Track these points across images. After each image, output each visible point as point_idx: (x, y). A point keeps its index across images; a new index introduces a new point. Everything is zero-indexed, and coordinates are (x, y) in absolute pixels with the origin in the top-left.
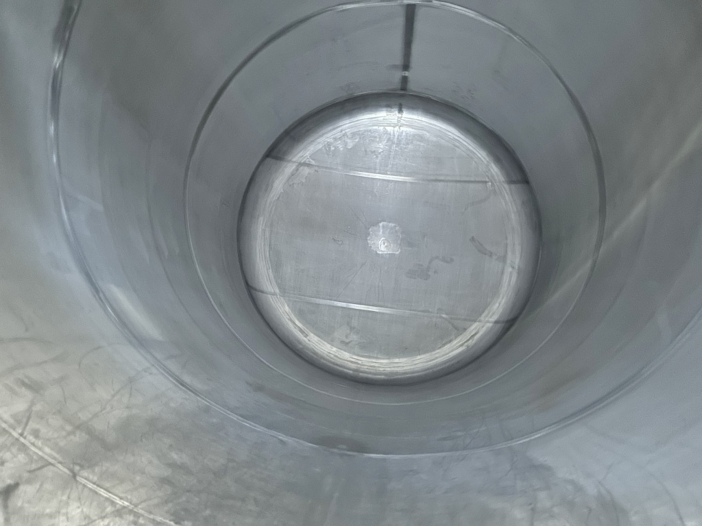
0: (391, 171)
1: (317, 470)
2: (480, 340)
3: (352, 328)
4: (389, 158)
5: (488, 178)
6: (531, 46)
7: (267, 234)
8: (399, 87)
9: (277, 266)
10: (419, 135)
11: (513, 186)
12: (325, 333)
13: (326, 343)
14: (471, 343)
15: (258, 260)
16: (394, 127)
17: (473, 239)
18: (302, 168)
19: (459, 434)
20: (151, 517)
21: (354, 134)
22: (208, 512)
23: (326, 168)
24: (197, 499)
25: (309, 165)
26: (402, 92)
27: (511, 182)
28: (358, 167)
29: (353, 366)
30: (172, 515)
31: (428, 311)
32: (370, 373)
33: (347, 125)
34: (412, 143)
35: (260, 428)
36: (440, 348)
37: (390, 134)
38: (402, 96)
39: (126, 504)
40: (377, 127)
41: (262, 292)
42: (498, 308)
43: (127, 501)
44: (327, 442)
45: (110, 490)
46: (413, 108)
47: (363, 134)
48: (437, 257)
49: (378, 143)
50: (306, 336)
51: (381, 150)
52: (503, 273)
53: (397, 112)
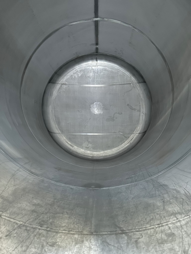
0: (96, 83)
1: (86, 197)
2: (135, 140)
3: (89, 142)
4: (95, 78)
5: (131, 82)
6: (142, 33)
7: (53, 112)
8: (95, 52)
9: (59, 123)
10: (104, 69)
11: (140, 84)
12: (80, 145)
13: (80, 148)
14: (131, 142)
15: (51, 122)
16: (95, 67)
17: (128, 105)
18: (63, 85)
19: (132, 176)
20: (31, 226)
21: (81, 71)
22: (51, 220)
23: (72, 84)
24: (46, 216)
25: (65, 84)
26: (97, 53)
27: (139, 83)
28: (84, 83)
29: (91, 155)
30: (38, 224)
31: (116, 133)
32: (97, 157)
33: (78, 68)
34: (102, 72)
35: (63, 185)
36: (121, 145)
37: (94, 69)
38: (96, 55)
39: (22, 223)
40: (89, 67)
41: (54, 133)
42: (139, 128)
43: (22, 222)
44: (87, 186)
45: (14, 219)
46: (101, 59)
47: (84, 70)
48: (116, 113)
49: (90, 73)
50: (73, 147)
51: (91, 76)
52: (140, 116)
53: (95, 61)
